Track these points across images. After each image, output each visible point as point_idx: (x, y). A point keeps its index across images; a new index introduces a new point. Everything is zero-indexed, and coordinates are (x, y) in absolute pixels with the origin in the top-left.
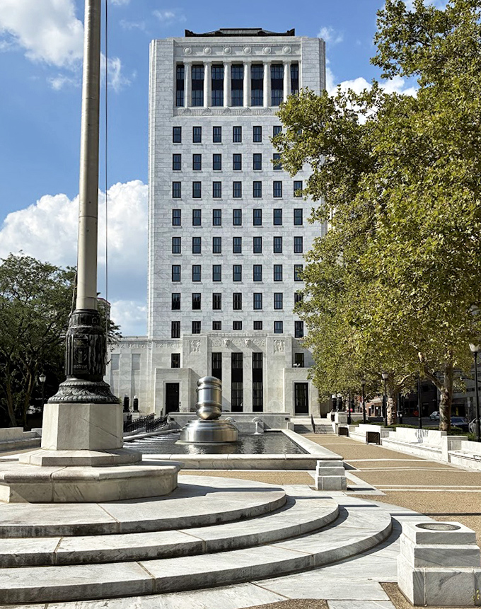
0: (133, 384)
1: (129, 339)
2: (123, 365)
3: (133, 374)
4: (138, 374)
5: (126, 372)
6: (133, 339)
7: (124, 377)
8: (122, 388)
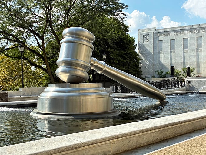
0: (198, 58)
1: (194, 27)
2: (190, 45)
3: (197, 51)
4: (201, 51)
5: (193, 50)
6: (197, 27)
7: (191, 54)
8: (191, 61)
